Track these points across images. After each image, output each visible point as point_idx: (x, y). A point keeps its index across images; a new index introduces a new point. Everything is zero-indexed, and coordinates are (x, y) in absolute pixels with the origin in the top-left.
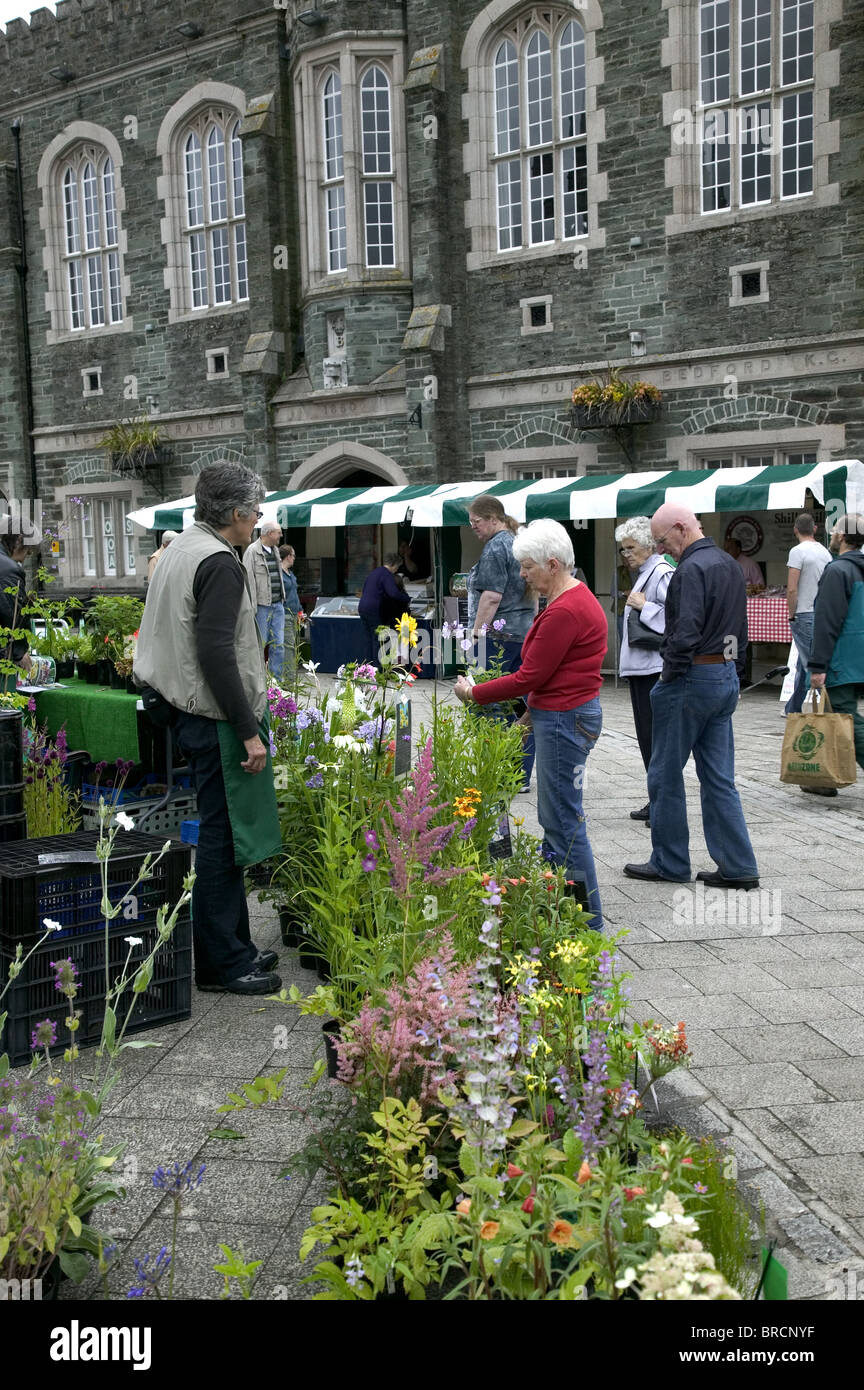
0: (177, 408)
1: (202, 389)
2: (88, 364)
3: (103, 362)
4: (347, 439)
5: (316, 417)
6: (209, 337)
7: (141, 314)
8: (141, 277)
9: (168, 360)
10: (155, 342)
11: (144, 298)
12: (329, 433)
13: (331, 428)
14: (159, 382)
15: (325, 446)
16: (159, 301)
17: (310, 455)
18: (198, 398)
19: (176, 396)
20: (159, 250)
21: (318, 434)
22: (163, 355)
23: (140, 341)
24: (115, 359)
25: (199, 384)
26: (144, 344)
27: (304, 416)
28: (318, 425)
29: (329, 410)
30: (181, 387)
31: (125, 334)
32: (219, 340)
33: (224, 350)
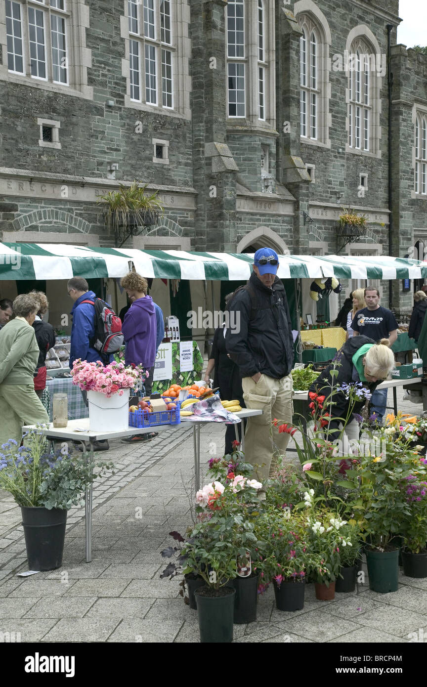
0: (129, 178)
1: (148, 168)
2: (46, 115)
3: (63, 119)
4: (265, 225)
5: (252, 209)
6: (155, 129)
7: (101, 88)
8: (103, 56)
9: (123, 136)
10: (112, 117)
11: (103, 75)
12: (259, 220)
13: (258, 217)
14: (115, 153)
15: (254, 228)
16: (116, 83)
17: (248, 232)
18: (146, 174)
19: (128, 168)
20: (118, 41)
21: (252, 220)
22: (118, 130)
23: (99, 111)
24: (74, 119)
25: (147, 163)
26: (102, 115)
27: (246, 207)
28: (252, 214)
29: (259, 206)
30: (133, 162)
31: (87, 101)
32: (162, 134)
33: (165, 143)
